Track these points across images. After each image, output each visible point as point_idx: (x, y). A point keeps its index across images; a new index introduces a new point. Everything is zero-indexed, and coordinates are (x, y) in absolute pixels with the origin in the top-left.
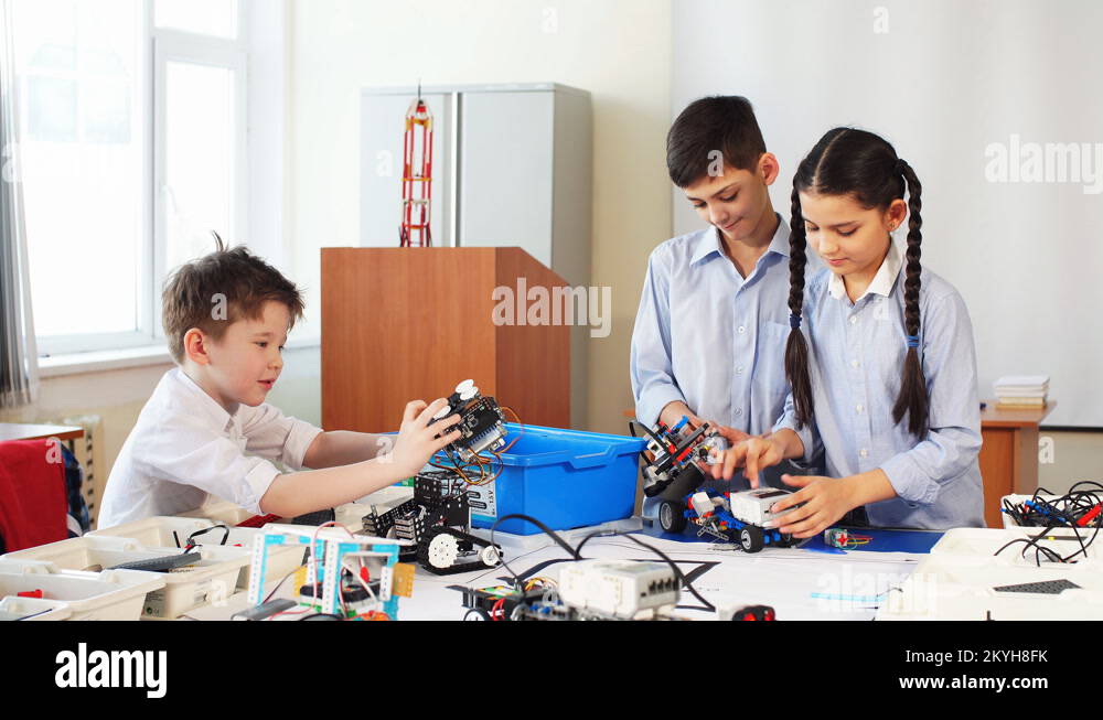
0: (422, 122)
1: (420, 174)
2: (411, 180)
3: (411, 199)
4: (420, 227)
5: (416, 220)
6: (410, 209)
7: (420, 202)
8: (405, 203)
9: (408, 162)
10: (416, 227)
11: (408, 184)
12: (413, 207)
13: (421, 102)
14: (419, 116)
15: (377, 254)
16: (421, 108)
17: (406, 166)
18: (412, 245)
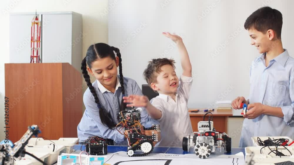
0: (37, 23)
1: (36, 40)
2: (34, 42)
3: (34, 48)
4: (37, 57)
5: (35, 54)
6: (33, 51)
7: (37, 49)
8: (32, 49)
9: (33, 36)
10: (35, 57)
11: (33, 43)
12: (35, 50)
13: (37, 17)
14: (36, 21)
15: (23, 65)
16: (37, 19)
17: (32, 37)
18: (34, 62)
